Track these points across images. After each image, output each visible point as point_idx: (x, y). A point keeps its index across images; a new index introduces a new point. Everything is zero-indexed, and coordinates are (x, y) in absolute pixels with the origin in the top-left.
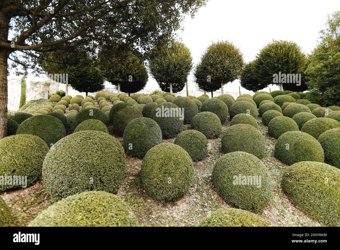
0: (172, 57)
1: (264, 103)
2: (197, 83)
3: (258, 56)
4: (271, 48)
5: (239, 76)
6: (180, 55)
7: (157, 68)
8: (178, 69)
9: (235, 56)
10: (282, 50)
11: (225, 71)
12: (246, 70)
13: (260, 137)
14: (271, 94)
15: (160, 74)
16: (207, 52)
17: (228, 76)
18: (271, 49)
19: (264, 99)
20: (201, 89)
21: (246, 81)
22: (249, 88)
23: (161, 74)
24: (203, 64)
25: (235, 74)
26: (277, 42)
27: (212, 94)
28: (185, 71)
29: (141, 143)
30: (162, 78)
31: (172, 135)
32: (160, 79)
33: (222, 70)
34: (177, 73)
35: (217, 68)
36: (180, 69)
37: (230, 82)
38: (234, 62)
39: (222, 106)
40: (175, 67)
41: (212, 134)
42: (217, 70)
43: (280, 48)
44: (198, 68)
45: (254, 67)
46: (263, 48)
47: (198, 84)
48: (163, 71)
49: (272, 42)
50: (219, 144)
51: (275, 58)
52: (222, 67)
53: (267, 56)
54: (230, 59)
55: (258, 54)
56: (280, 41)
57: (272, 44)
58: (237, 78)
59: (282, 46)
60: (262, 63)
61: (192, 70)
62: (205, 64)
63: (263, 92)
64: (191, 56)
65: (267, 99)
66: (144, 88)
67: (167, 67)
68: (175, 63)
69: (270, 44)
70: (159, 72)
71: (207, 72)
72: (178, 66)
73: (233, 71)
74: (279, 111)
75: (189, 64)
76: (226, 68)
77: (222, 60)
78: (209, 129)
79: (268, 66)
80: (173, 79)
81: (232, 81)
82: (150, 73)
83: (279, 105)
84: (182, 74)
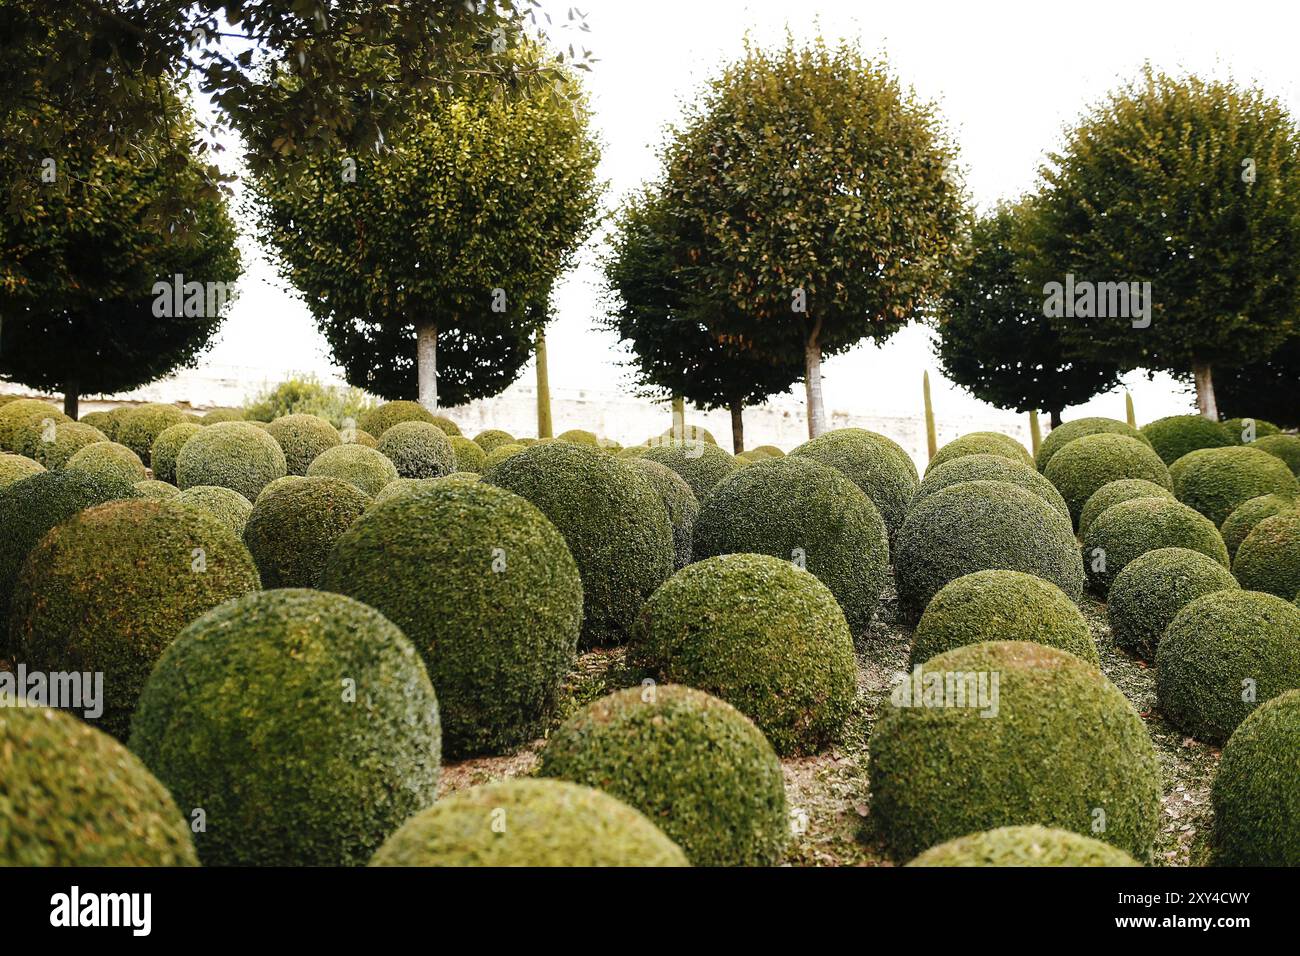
0: (445, 129)
1: (1115, 498)
2: (624, 337)
3: (1057, 170)
4: (1139, 124)
5: (932, 304)
6: (506, 121)
7: (320, 205)
8: (492, 220)
9: (908, 154)
10: (1202, 147)
11: (837, 262)
12: (978, 259)
13: (1128, 731)
14: (1147, 435)
15: (347, 252)
16: (705, 112)
17: (859, 297)
18: (1138, 129)
19: (1110, 473)
20: (652, 381)
21: (976, 337)
22: (1001, 392)
23: (355, 257)
24: (680, 194)
25: (905, 287)
26: (1171, 90)
27: (737, 426)
28: (540, 243)
29: (288, 788)
30: (357, 282)
31: (494, 734)
32: (346, 291)
33: (814, 248)
34: (477, 250)
35: (783, 232)
36: (502, 224)
37: (867, 343)
38: (900, 199)
39: (849, 516)
40: (469, 205)
41: (792, 723)
42: (778, 248)
43: (1188, 127)
44: (635, 223)
45: (1027, 240)
46: (1088, 114)
47: (631, 342)
48: (367, 228)
49: (1140, 87)
50: (845, 789)
51: (1160, 192)
52: (815, 228)
53: (1113, 172)
54: (868, 176)
55: (1056, 160)
56: (1189, 84)
57: (1142, 98)
58: (918, 317)
59: (1203, 113)
60: (1081, 222)
61: (591, 241)
62: (693, 196)
63: (1099, 426)
64: (592, 128)
65: (1129, 469)
66: (201, 355)
67: (404, 200)
68: (467, 174)
69: (1131, 98)
70: (337, 233)
71: (705, 259)
72: (492, 201)
73: (889, 265)
74: (1212, 554)
75: (574, 189)
76: (847, 240)
77: (817, 180)
78: (772, 679)
79: (1121, 244)
80: (446, 293)
81: (881, 333)
82: (263, 239)
83: (1206, 514)
84: (522, 262)
